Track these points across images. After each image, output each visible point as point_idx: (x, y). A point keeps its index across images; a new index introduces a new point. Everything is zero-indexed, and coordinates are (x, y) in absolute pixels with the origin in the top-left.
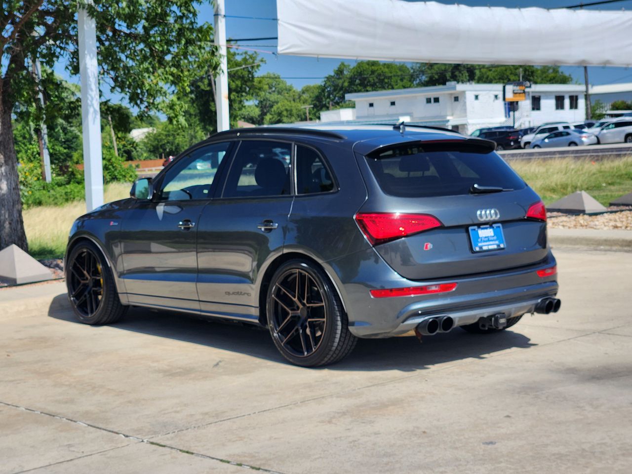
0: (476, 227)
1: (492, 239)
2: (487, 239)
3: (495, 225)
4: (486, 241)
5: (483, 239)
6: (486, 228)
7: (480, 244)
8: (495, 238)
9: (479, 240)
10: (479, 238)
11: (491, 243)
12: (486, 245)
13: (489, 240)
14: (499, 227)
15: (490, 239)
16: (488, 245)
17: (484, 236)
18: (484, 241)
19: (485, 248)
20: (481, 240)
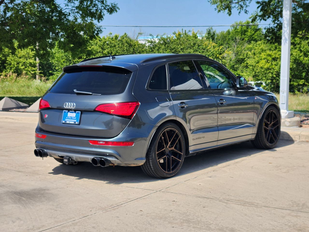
0: (67, 111)
1: (74, 118)
2: (71, 118)
3: (77, 112)
4: (70, 119)
5: (69, 117)
6: (73, 113)
7: (66, 120)
8: (75, 118)
9: (67, 118)
10: (67, 116)
11: (72, 120)
12: (69, 121)
13: (71, 119)
14: (79, 113)
15: (73, 118)
16: (70, 121)
17: (70, 116)
18: (69, 119)
19: (68, 122)
20: (68, 118)
